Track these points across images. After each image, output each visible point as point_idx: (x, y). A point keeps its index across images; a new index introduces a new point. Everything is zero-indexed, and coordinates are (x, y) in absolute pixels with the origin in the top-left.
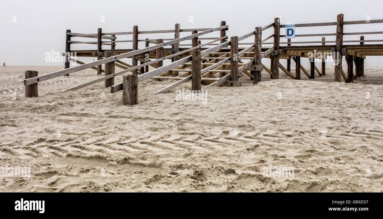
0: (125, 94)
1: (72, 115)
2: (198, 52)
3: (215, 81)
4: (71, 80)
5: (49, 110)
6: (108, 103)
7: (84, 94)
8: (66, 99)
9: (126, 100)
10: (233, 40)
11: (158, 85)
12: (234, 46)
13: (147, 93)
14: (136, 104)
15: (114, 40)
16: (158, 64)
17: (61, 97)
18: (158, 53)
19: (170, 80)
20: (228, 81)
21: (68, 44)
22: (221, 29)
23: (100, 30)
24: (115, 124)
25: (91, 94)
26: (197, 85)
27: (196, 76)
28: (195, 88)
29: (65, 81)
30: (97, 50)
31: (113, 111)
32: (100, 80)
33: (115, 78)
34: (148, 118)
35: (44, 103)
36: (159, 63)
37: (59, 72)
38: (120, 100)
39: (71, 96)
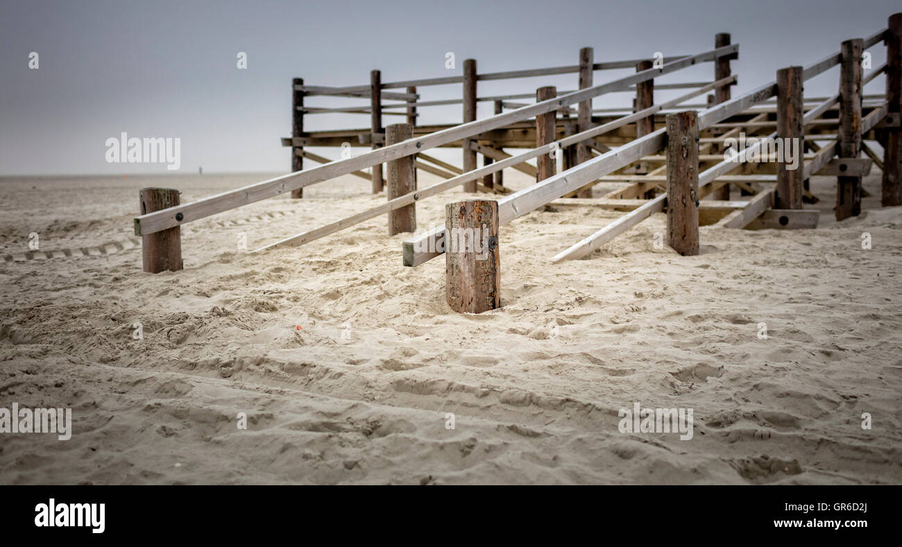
0: (456, 271)
1: (252, 367)
2: (688, 118)
3: (731, 210)
4: (299, 211)
5: (173, 338)
6: (396, 300)
7: (319, 262)
8: (261, 282)
9: (458, 292)
10: (787, 78)
11: (548, 225)
12: (789, 99)
13: (527, 258)
14: (494, 308)
15: (414, 101)
16: (543, 160)
17: (246, 275)
18: (541, 130)
19: (585, 210)
20: (770, 209)
21: (298, 116)
22: (719, 55)
23: (377, 75)
24: (424, 452)
25: (343, 262)
26: (685, 226)
27: (683, 197)
28: (681, 237)
29: (282, 213)
30: (369, 130)
31: (411, 351)
32: (373, 213)
33: (419, 205)
34: (568, 400)
35: (181, 297)
36: (545, 159)
37: (244, 190)
38: (435, 287)
39: (278, 270)
